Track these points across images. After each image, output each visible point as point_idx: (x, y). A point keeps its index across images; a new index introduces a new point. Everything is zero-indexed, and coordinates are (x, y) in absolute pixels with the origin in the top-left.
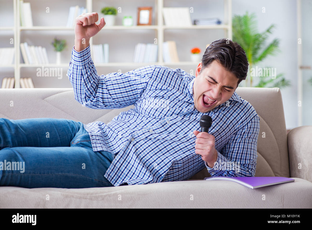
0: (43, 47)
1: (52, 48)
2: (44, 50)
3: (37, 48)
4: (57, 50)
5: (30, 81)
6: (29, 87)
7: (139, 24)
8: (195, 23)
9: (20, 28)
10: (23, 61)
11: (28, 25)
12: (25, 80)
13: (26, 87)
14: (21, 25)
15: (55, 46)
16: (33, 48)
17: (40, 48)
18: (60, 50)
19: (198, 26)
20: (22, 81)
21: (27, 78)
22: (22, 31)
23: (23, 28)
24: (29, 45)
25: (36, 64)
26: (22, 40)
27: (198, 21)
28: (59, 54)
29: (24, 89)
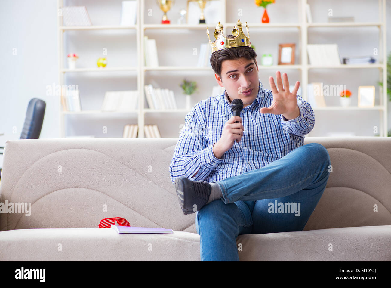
0: (170, 89)
1: (182, 91)
2: (172, 93)
3: (163, 91)
4: (186, 93)
5: (155, 128)
6: (155, 136)
7: (280, 63)
8: (345, 61)
9: (144, 68)
10: (147, 106)
11: (154, 65)
12: (150, 127)
13: (151, 137)
14: (145, 65)
15: (184, 89)
16: (159, 91)
17: (167, 91)
18: (190, 93)
19: (349, 65)
20: (146, 128)
21: (152, 125)
22: (147, 72)
23: (148, 68)
24: (154, 87)
25: (163, 109)
26: (147, 83)
27: (348, 59)
28: (188, 98)
29: (149, 139)
